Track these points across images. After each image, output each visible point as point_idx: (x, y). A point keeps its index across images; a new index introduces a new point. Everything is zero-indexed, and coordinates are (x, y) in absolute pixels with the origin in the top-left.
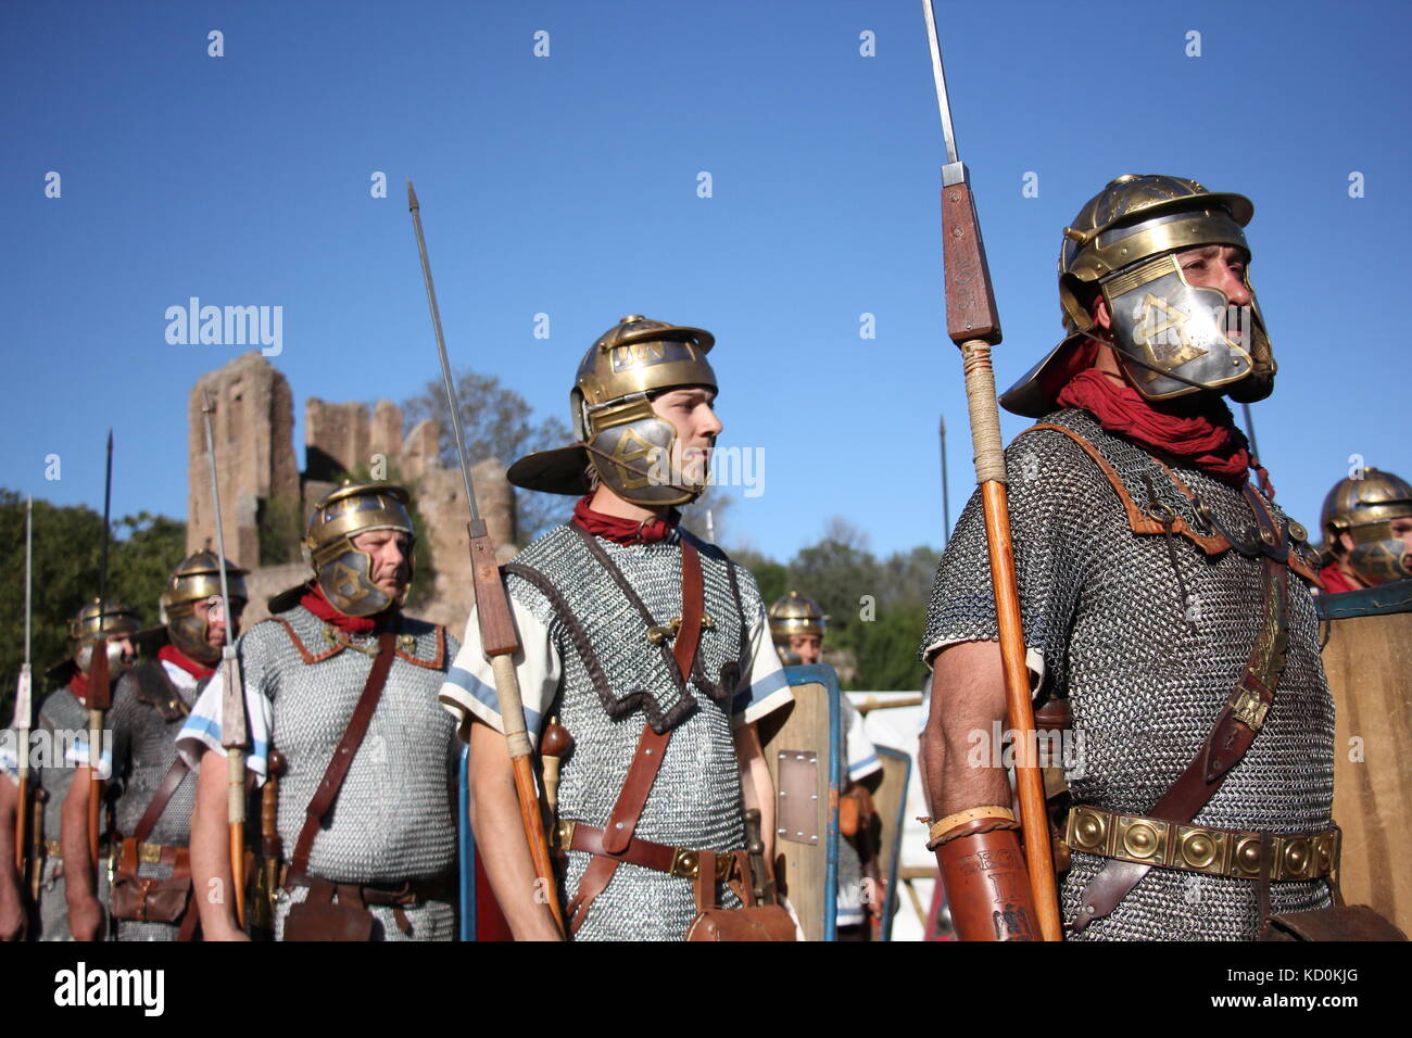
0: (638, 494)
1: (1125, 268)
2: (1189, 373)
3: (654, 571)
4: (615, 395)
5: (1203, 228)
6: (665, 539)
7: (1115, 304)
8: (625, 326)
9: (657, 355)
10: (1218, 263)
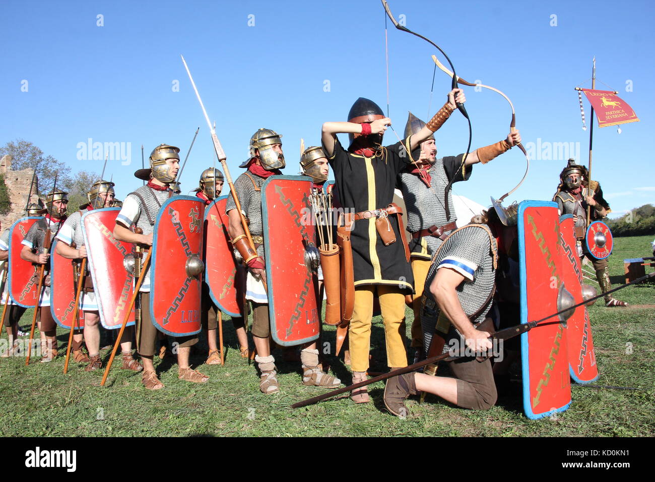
0: (161, 180)
1: (262, 147)
2: (272, 166)
3: (163, 197)
4: (158, 159)
5: (275, 141)
6: (166, 190)
7: (260, 152)
8: (162, 145)
9: (168, 152)
10: (277, 147)
